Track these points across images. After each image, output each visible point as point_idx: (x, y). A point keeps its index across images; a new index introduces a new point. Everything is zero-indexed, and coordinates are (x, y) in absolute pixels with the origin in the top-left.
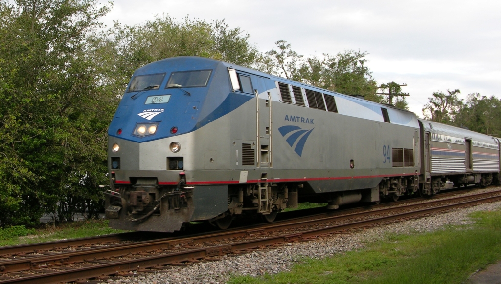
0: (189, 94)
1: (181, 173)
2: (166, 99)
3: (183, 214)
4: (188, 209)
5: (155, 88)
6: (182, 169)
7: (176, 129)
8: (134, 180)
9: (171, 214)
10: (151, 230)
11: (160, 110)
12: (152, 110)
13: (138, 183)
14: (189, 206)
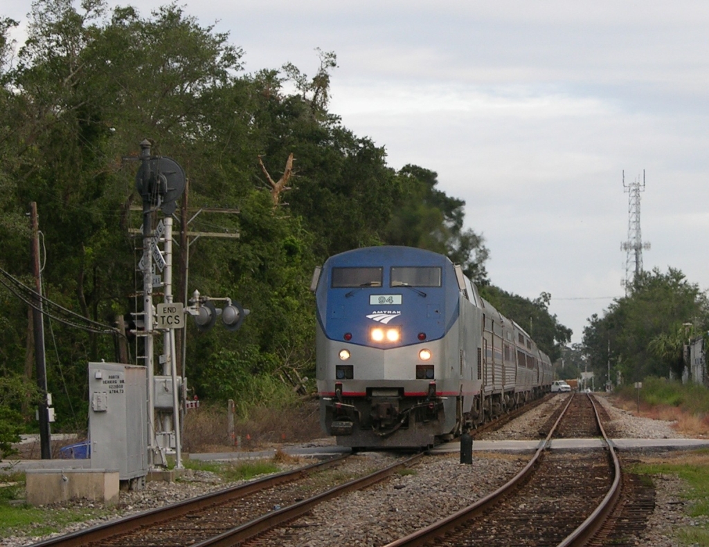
0: (425, 295)
1: (431, 383)
2: (397, 300)
3: (433, 426)
4: (439, 421)
5: (372, 285)
6: (433, 378)
7: (422, 335)
8: (369, 390)
9: (420, 427)
10: (400, 445)
11: (394, 312)
12: (385, 312)
13: (374, 394)
14: (439, 418)
